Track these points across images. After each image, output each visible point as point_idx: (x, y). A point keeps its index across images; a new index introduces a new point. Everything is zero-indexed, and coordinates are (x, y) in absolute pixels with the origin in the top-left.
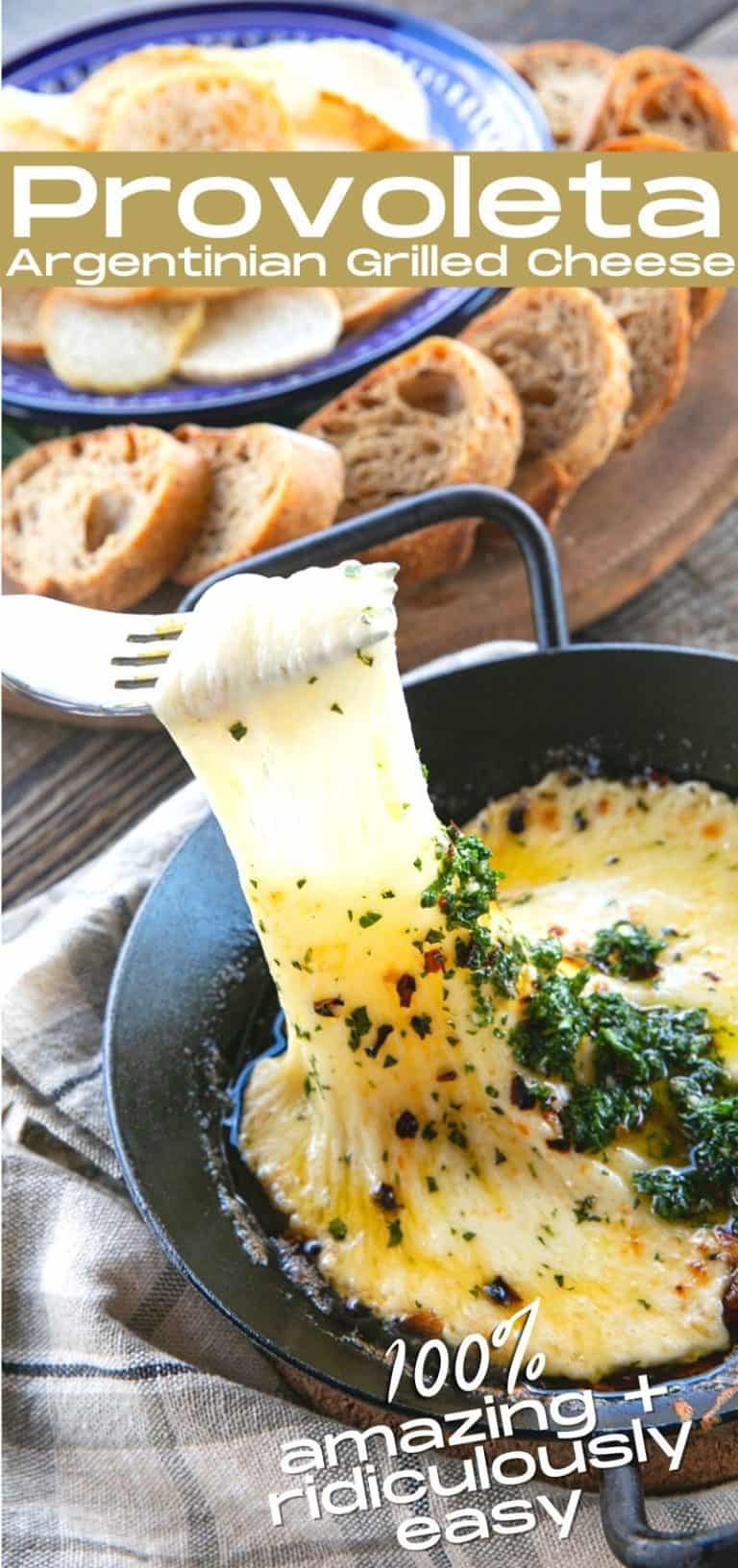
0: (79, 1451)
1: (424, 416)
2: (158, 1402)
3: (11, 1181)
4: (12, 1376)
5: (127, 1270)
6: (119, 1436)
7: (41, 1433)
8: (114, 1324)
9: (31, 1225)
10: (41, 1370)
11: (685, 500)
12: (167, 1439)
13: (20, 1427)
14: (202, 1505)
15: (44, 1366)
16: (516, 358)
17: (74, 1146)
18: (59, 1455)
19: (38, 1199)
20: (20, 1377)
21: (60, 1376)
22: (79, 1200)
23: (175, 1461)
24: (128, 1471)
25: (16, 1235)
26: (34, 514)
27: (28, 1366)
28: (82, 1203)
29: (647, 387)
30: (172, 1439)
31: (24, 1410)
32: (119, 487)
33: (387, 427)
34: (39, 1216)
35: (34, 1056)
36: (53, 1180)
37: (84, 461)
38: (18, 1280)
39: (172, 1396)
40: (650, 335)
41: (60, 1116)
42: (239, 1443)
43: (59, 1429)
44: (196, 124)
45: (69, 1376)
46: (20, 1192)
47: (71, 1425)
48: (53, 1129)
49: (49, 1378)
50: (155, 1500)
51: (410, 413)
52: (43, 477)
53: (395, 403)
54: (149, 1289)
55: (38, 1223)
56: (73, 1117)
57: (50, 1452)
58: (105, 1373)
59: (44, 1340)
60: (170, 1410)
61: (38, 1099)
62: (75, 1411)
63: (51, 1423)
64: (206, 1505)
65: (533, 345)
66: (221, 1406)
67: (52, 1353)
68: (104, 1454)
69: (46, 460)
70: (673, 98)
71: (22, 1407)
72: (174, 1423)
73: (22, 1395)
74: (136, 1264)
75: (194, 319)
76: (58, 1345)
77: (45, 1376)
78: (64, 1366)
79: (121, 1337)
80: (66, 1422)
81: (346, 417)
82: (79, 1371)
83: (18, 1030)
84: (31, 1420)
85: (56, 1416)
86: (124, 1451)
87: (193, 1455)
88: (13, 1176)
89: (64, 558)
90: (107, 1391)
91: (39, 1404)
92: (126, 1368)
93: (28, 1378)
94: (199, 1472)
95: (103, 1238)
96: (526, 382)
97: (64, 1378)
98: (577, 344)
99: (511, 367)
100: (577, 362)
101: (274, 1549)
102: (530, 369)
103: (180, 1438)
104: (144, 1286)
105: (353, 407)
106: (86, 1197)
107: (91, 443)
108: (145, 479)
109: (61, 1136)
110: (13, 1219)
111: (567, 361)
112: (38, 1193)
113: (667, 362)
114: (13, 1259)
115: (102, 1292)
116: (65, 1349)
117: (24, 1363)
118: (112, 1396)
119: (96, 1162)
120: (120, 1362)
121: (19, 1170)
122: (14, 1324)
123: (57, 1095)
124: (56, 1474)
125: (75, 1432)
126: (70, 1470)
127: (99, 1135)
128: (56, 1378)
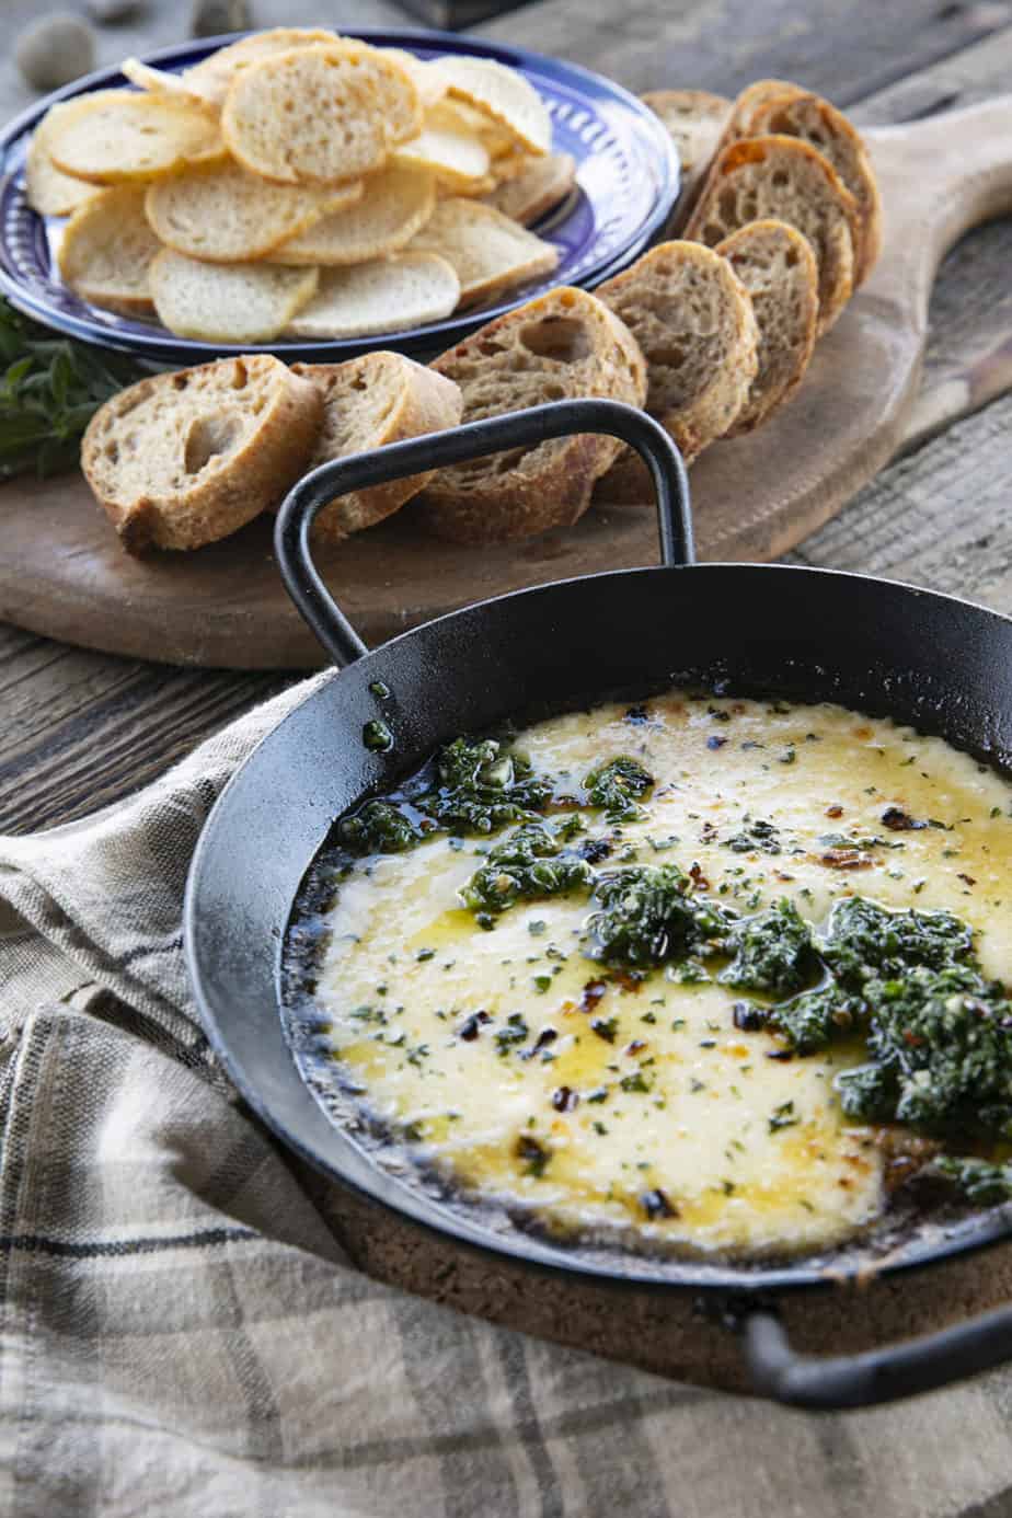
0: (127, 1339)
1: (547, 362)
2: (226, 1272)
3: (73, 1042)
4: (57, 1257)
5: (197, 1138)
6: (176, 1318)
7: (85, 1320)
8: (180, 1189)
9: (91, 1092)
10: (90, 1251)
11: (806, 484)
12: (233, 1317)
13: (61, 1312)
14: (266, 1400)
15: (94, 1246)
16: (643, 319)
17: (143, 1011)
18: (103, 1344)
19: (101, 1063)
20: (65, 1258)
21: (112, 1255)
22: (149, 1063)
23: (240, 1344)
24: (183, 1363)
25: (73, 1102)
26: (130, 442)
27: (76, 1246)
28: (152, 1065)
29: (774, 365)
30: (239, 1317)
31: (69, 1293)
32: (225, 411)
33: (508, 373)
34: (101, 1082)
35: (104, 919)
36: (121, 1042)
37: (189, 391)
38: (71, 1152)
39: (242, 1263)
40: (778, 316)
41: (130, 981)
42: (317, 1318)
43: (106, 1315)
44: (323, 95)
45: (122, 1254)
46: (83, 1055)
47: (121, 1308)
48: (122, 993)
49: (99, 1257)
50: (212, 1395)
51: (533, 359)
52: (145, 409)
53: (519, 348)
54: (221, 1160)
55: (99, 1089)
56: (144, 981)
57: (94, 1341)
58: (166, 1243)
59: (98, 1217)
60: (239, 1279)
61: (106, 963)
62: (126, 1293)
63: (98, 1308)
64: (271, 1399)
65: (661, 307)
66: (298, 1275)
67: (104, 1230)
68: (157, 1341)
69: (148, 393)
70: (802, 116)
71: (66, 1290)
72: (242, 1297)
73: (66, 1277)
74: (208, 1132)
75: (309, 283)
76: (111, 1222)
77: (94, 1256)
78: (118, 1243)
79: (187, 1200)
80: (114, 1306)
81: (465, 362)
82: (134, 1247)
83: (89, 893)
84: (75, 1304)
85: (104, 1300)
86: (182, 1335)
87: (260, 1334)
88: (75, 1037)
89: (162, 479)
90: (167, 1266)
91: (85, 1287)
92: (192, 1233)
93: (74, 1259)
94: (267, 1354)
95: (173, 1102)
96: (652, 344)
97: (116, 1257)
98: (707, 307)
99: (638, 327)
100: (706, 324)
101: (347, 1450)
102: (657, 330)
103: (249, 1312)
104: (215, 1157)
105: (474, 352)
106: (156, 1061)
107: (196, 376)
108: (255, 401)
109: (129, 1001)
110: (72, 1084)
111: (695, 323)
112: (102, 1056)
113: (795, 342)
114: (69, 1129)
115: (168, 1156)
116: (120, 1224)
117: (71, 1243)
118: (172, 1271)
119: (168, 1028)
120: (185, 1227)
121: (82, 1031)
122: (64, 1200)
123: (127, 958)
124: (100, 1364)
125: (125, 1316)
126: (115, 1361)
127: (173, 999)
128: (107, 1257)
